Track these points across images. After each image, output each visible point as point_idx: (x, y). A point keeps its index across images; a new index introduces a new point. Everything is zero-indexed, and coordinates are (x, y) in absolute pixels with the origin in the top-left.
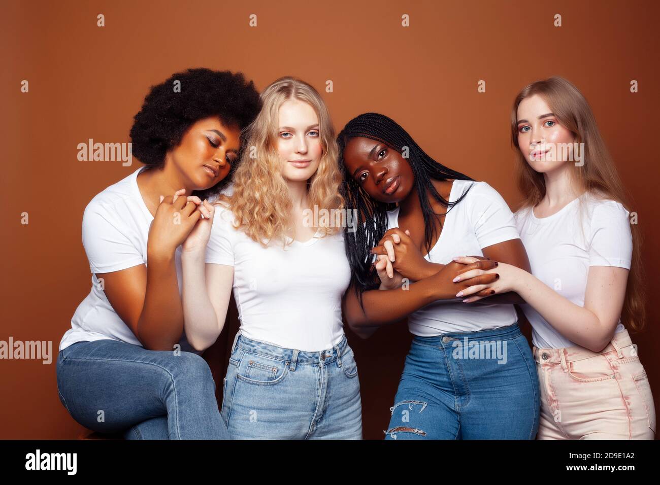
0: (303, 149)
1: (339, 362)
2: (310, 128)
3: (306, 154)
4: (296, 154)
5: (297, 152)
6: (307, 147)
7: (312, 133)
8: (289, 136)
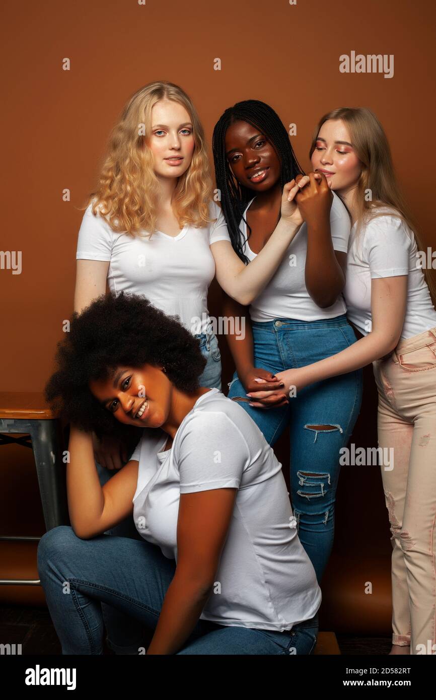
0: (176, 145)
1: (208, 346)
2: (182, 126)
3: (179, 150)
4: (170, 151)
5: (171, 148)
6: (180, 143)
7: (184, 131)
8: (162, 134)
